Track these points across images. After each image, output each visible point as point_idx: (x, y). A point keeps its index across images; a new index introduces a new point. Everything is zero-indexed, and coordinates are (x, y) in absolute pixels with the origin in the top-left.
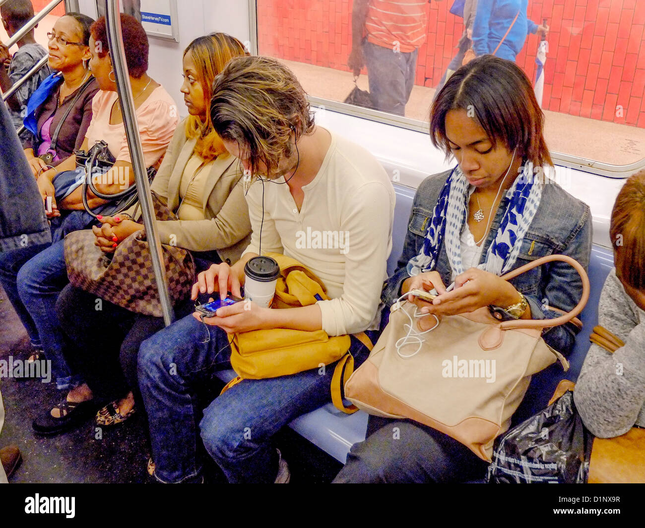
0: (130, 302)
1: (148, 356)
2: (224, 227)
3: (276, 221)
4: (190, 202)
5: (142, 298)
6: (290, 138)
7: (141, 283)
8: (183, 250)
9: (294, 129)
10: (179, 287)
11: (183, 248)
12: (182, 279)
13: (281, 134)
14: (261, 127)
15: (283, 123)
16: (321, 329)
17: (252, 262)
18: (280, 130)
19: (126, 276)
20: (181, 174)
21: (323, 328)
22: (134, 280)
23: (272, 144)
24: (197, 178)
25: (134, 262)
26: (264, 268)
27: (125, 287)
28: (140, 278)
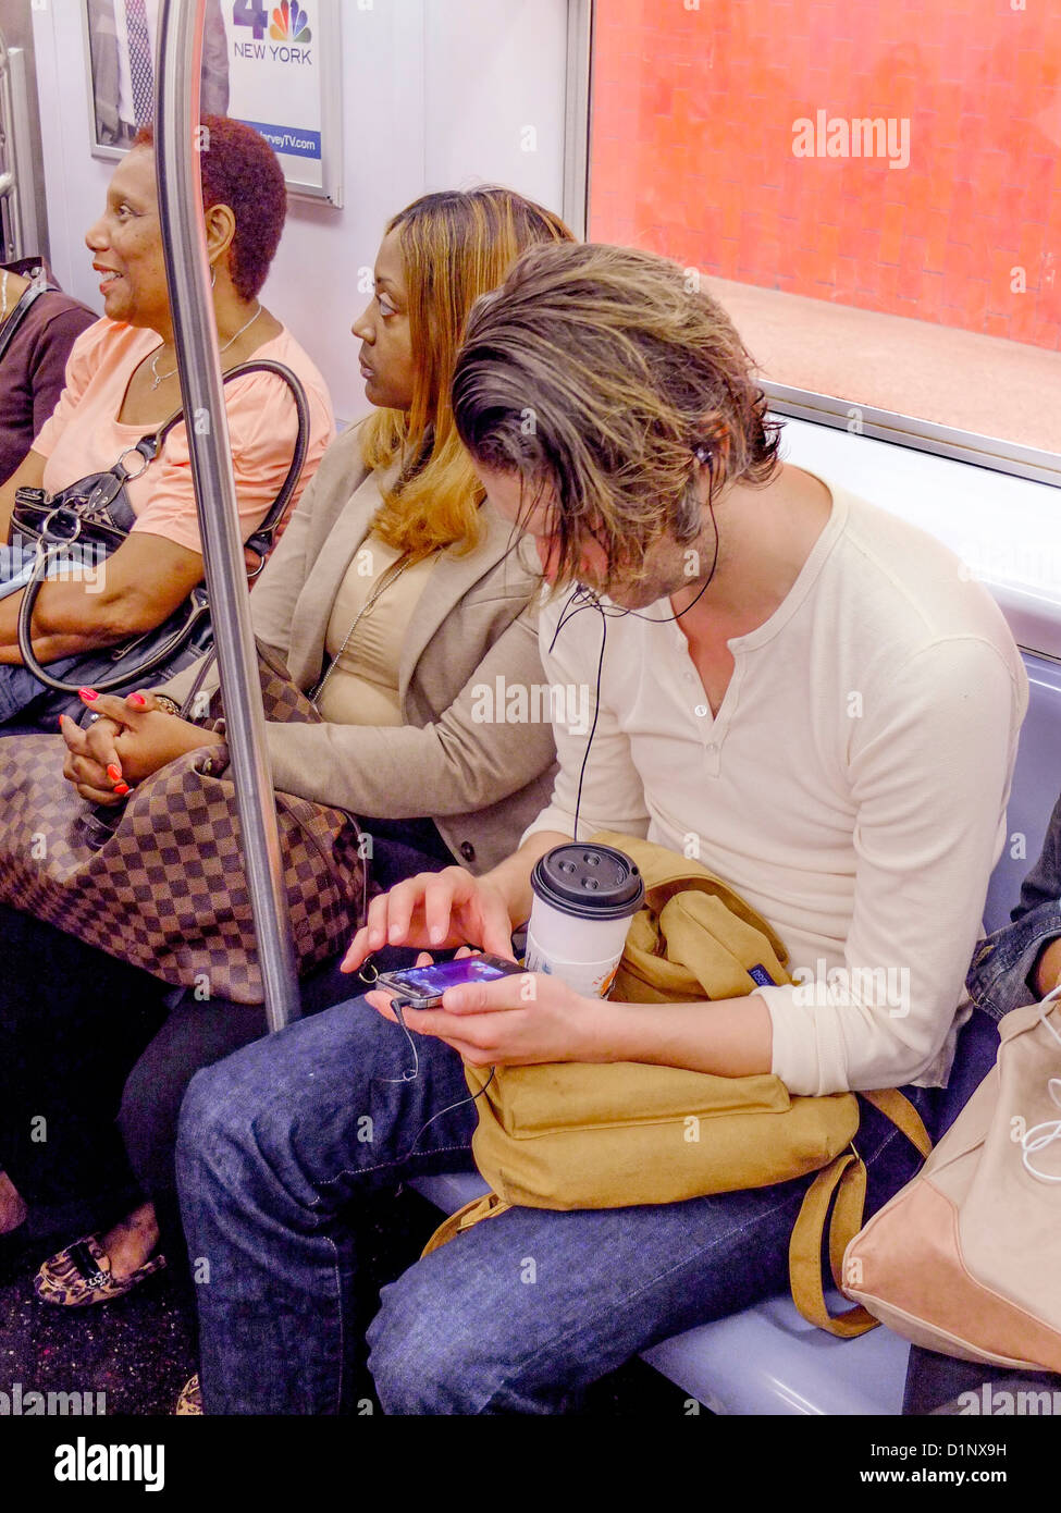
0: (161, 952)
1: (213, 1114)
2: (466, 754)
3: (634, 741)
4: (356, 668)
5: (197, 944)
6: (692, 481)
7: (200, 901)
8: (335, 812)
9: (708, 460)
10: (316, 920)
11: (332, 807)
12: (326, 898)
13: (662, 462)
14: (600, 433)
15: (672, 432)
16: (769, 1073)
17: (556, 859)
18: (659, 450)
19: (157, 876)
20: (335, 582)
21: (773, 1072)
22: (180, 890)
23: (628, 488)
24: (385, 598)
25: (184, 837)
26: (593, 879)
27: (150, 908)
28: (197, 886)
